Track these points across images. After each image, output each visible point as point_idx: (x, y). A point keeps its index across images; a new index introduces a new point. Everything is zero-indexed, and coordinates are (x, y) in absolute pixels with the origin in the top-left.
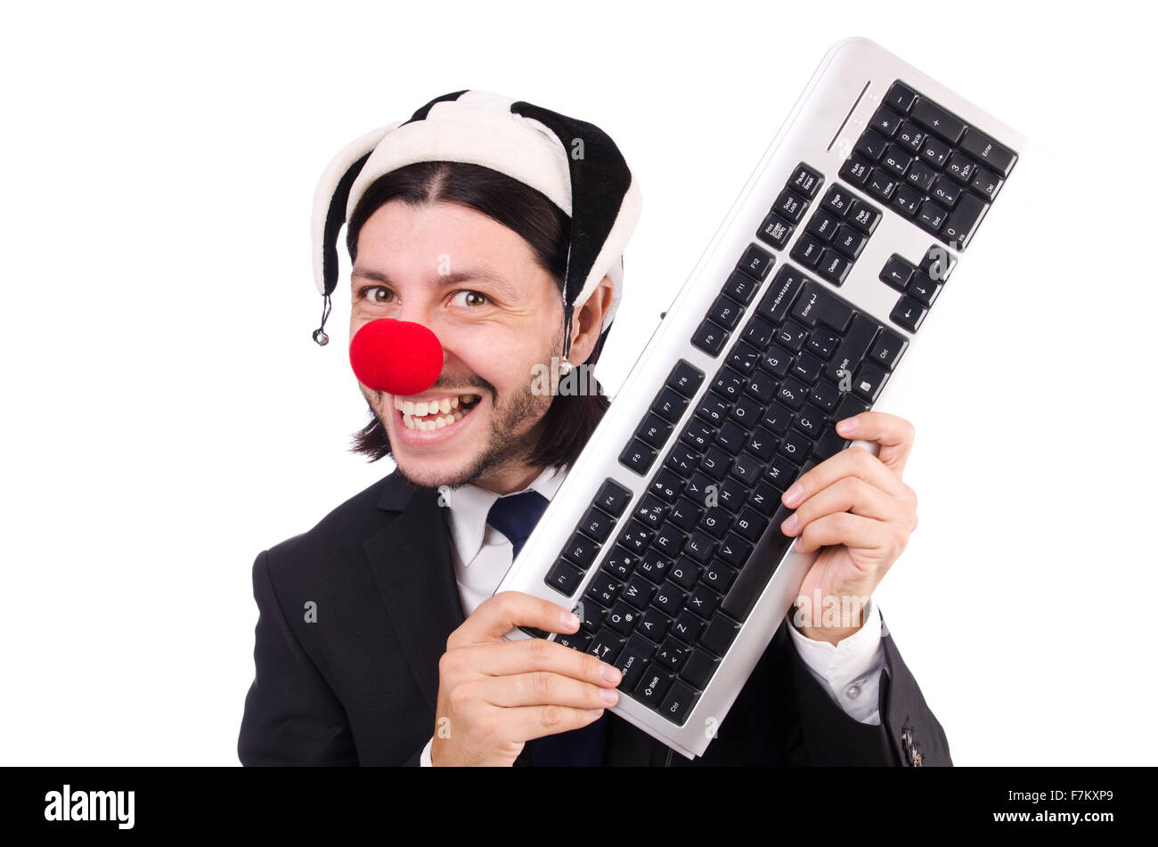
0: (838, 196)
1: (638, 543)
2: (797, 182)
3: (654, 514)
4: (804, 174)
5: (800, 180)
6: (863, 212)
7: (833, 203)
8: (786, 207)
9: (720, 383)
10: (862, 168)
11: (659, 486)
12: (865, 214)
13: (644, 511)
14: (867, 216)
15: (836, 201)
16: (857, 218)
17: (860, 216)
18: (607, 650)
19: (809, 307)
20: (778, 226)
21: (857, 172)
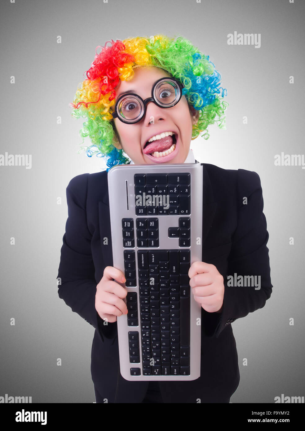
0: (140, 223)
1: (148, 343)
2: (125, 226)
3: (147, 334)
4: (125, 223)
5: (126, 225)
6: (151, 223)
7: (140, 225)
8: (127, 235)
9: (142, 293)
10: (142, 210)
11: (144, 327)
12: (152, 223)
13: (144, 335)
14: (153, 223)
15: (140, 224)
16: (151, 225)
17: (151, 224)
18: (158, 370)
19: (153, 259)
20: (128, 242)
21: (141, 212)
